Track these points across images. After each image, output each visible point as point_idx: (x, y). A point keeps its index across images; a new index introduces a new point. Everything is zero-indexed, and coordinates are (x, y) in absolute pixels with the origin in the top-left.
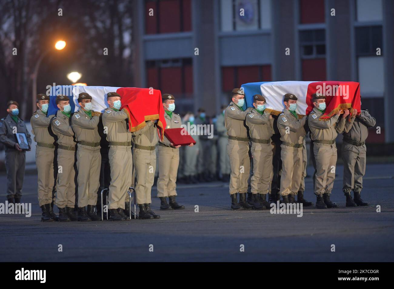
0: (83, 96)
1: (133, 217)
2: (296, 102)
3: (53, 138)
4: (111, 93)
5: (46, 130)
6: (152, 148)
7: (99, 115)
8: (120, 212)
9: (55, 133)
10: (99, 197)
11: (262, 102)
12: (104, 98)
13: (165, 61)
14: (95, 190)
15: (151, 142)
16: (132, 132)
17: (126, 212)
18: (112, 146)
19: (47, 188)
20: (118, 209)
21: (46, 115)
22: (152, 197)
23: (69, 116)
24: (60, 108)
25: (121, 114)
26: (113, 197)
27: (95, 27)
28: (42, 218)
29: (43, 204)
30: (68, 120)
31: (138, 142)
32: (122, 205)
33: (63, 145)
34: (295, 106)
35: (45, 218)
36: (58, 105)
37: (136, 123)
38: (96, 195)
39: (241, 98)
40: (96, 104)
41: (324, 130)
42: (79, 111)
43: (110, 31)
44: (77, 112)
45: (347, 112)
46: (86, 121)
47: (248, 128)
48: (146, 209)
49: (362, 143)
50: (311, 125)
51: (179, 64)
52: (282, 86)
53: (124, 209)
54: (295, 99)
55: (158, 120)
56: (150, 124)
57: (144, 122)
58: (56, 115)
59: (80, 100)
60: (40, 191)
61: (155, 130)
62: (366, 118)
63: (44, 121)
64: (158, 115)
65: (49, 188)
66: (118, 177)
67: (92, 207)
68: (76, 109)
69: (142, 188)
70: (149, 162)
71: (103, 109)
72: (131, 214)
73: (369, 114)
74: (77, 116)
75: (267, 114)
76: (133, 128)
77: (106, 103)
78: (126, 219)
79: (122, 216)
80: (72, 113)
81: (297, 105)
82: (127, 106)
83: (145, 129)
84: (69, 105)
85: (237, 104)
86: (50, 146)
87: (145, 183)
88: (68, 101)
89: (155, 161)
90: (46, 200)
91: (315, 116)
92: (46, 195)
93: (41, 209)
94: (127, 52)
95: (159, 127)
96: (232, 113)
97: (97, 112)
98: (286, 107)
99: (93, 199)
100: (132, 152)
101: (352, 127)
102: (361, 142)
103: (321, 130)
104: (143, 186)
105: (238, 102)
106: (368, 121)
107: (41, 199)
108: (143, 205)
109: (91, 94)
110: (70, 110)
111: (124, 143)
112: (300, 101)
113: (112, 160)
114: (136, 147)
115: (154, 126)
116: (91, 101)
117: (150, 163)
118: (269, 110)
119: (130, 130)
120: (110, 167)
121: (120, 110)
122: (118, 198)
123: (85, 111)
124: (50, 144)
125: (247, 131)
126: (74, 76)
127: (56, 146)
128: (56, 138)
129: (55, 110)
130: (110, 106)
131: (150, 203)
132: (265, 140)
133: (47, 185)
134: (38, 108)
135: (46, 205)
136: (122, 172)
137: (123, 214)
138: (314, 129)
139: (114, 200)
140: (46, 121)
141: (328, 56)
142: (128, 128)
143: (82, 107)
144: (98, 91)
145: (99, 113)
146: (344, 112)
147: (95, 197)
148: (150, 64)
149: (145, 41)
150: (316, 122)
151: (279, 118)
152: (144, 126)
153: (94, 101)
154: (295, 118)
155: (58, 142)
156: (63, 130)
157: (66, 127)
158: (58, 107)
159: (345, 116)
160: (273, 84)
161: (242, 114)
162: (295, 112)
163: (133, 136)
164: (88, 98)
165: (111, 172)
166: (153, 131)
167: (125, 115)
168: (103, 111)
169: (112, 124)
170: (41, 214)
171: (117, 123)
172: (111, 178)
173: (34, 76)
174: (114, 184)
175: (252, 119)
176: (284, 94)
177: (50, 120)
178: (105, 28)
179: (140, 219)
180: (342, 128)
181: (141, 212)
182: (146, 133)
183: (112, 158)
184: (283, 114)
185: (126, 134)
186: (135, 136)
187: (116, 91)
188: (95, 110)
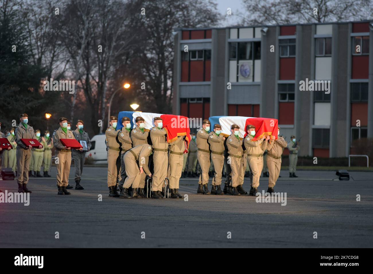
0: (139, 118)
1: (167, 197)
2: (238, 130)
3: (119, 144)
4: (156, 117)
5: (115, 139)
6: (181, 154)
7: (149, 131)
8: (159, 193)
9: (120, 141)
10: (146, 183)
11: (219, 129)
12: (152, 120)
13: (193, 99)
14: (144, 178)
15: (180, 150)
16: (169, 143)
17: (162, 193)
18: (155, 151)
19: (113, 176)
20: (158, 192)
21: (115, 130)
22: (179, 185)
23: (130, 131)
24: (124, 125)
25: (162, 131)
26: (155, 183)
27: (150, 76)
28: (109, 195)
29: (111, 185)
30: (129, 133)
31: (172, 150)
32: (160, 189)
33: (125, 149)
34: (238, 132)
35: (111, 195)
36: (123, 124)
37: (171, 138)
38: (144, 181)
39: (208, 126)
40: (147, 124)
41: (253, 148)
42: (136, 128)
43: (158, 78)
44: (134, 129)
45: (268, 138)
46: (140, 134)
47: (209, 144)
48: (176, 192)
49: (279, 158)
50: (246, 145)
51: (202, 102)
52: (231, 119)
53: (162, 191)
54: (238, 128)
55: (185, 136)
56: (180, 138)
57: (177, 137)
58: (121, 130)
59: (137, 121)
60: (109, 178)
61: (184, 142)
62: (281, 142)
63: (114, 134)
64: (186, 133)
65: (114, 176)
66: (158, 171)
67: (141, 189)
68: (134, 127)
69: (173, 179)
70: (178, 163)
71: (151, 127)
72: (166, 195)
73: (284, 139)
74: (134, 131)
75: (221, 136)
76: (169, 141)
77: (153, 124)
78: (162, 198)
79: (160, 196)
80: (131, 129)
81: (239, 132)
82: (167, 126)
83: (177, 142)
84: (130, 124)
85: (205, 129)
86: (117, 149)
87: (176, 176)
88: (130, 121)
89: (183, 162)
90: (113, 183)
91: (248, 139)
92: (113, 180)
93: (109, 189)
94: (169, 92)
95: (186, 141)
96: (201, 135)
97: (147, 129)
98: (233, 133)
99: (142, 184)
100: (168, 155)
101: (273, 147)
102: (278, 156)
103: (252, 147)
104: (174, 177)
105: (205, 128)
106: (283, 144)
107: (109, 183)
108: (173, 189)
109: (144, 117)
110: (130, 127)
111: (163, 149)
112: (241, 129)
113: (155, 160)
114: (171, 153)
115: (183, 140)
116: (143, 122)
117: (180, 163)
118: (223, 134)
119: (168, 142)
120: (154, 165)
121: (162, 129)
122: (158, 184)
123: (140, 128)
124: (117, 148)
125: (209, 146)
126: (135, 106)
127: (121, 149)
128: (121, 144)
129: (121, 126)
130: (156, 126)
131: (178, 189)
132: (220, 153)
133: (113, 174)
134: (110, 125)
135: (112, 186)
136: (161, 168)
137: (161, 195)
138: (248, 147)
139: (155, 186)
140: (115, 133)
141: (296, 101)
142: (166, 140)
143: (138, 126)
144: (149, 116)
145: (149, 130)
146: (267, 138)
147: (143, 183)
148: (183, 101)
149: (180, 86)
150: (249, 142)
151: (228, 139)
152: (177, 140)
153: (146, 122)
154: (238, 140)
155: (122, 147)
156: (125, 139)
157: (127, 138)
158: (123, 125)
159: (267, 140)
160: (226, 118)
161: (207, 135)
162: (238, 136)
163: (169, 146)
164: (142, 120)
165: (154, 167)
166: (182, 143)
167: (165, 132)
168: (151, 129)
169: (156, 137)
170: (109, 192)
171: (159, 137)
172: (154, 171)
173: (109, 105)
174: (156, 176)
175: (212, 139)
176: (232, 124)
177: (117, 133)
178: (155, 76)
179: (171, 198)
180: (266, 147)
181: (172, 194)
182: (177, 144)
183: (155, 159)
184: (230, 137)
185: (164, 144)
186: (171, 146)
187: (160, 117)
188: (146, 128)
